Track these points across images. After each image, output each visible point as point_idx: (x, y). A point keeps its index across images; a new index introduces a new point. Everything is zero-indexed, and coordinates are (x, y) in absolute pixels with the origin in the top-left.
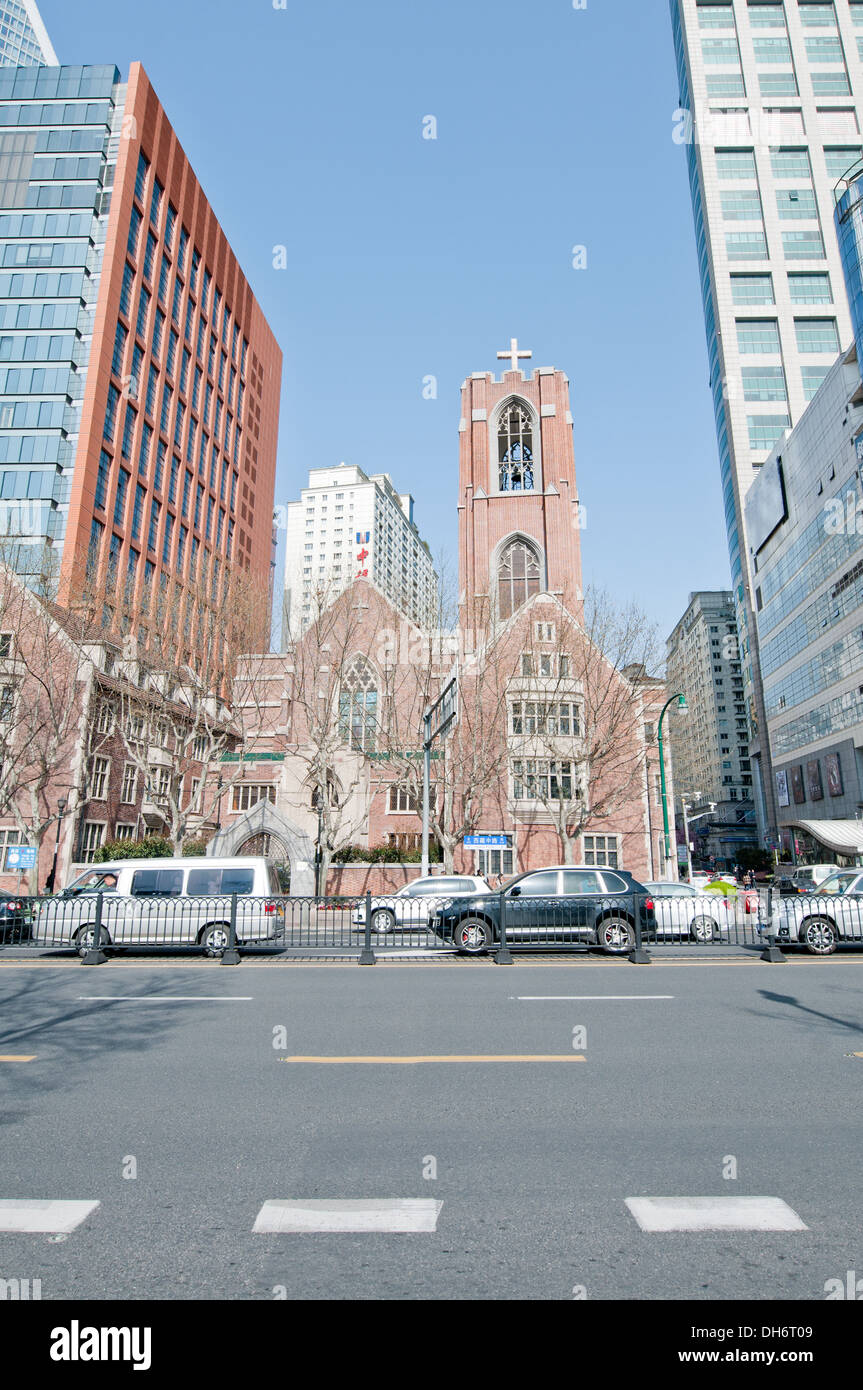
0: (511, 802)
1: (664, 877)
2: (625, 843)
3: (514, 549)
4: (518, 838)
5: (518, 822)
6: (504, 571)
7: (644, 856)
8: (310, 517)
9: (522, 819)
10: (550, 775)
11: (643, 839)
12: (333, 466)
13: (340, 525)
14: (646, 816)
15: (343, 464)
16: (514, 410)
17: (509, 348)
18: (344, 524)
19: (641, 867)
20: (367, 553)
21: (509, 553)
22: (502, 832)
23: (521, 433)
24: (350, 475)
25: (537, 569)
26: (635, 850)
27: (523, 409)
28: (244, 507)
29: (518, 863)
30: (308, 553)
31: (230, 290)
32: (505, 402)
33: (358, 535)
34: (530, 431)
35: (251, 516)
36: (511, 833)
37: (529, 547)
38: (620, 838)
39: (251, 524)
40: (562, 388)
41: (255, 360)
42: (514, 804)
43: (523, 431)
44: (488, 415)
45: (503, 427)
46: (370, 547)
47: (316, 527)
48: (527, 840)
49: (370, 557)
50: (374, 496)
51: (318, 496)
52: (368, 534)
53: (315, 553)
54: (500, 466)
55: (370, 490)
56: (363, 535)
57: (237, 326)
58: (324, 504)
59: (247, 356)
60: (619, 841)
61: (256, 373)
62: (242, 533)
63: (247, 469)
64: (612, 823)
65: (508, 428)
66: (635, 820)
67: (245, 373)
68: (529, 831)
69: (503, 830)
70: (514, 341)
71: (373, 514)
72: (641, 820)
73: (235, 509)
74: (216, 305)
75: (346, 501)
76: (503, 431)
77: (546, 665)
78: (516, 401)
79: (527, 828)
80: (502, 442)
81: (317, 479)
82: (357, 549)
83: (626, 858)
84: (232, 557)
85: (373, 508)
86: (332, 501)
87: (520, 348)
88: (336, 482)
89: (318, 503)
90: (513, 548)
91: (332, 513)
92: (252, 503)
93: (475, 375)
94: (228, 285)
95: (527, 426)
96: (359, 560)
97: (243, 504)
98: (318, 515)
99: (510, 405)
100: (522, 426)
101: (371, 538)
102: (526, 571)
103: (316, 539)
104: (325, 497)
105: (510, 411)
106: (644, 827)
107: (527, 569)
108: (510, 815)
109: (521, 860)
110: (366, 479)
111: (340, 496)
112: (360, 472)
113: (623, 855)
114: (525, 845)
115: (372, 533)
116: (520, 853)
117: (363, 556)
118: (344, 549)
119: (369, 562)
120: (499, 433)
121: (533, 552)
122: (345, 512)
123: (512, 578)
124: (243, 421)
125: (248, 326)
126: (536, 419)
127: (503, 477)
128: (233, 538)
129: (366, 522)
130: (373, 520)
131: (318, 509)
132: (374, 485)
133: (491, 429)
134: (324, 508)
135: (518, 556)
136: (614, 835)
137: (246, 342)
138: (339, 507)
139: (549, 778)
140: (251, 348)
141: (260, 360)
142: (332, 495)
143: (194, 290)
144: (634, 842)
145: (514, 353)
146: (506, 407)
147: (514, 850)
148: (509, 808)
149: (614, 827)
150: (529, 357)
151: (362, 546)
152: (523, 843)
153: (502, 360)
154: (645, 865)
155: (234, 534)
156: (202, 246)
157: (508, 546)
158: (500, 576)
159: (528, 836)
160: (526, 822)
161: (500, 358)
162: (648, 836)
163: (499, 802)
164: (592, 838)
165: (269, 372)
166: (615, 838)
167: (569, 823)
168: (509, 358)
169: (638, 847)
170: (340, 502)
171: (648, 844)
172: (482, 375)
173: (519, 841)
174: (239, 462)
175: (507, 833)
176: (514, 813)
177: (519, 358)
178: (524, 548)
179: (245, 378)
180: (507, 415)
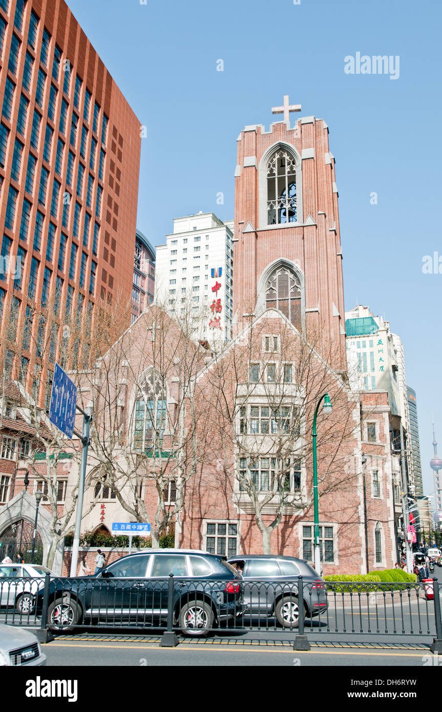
0: (236, 494)
1: (379, 565)
2: (340, 533)
3: (280, 274)
4: (242, 527)
5: (242, 512)
6: (271, 293)
7: (358, 545)
8: (174, 257)
9: (245, 509)
10: (271, 469)
11: (357, 529)
12: (193, 215)
13: (197, 262)
14: (361, 507)
15: (201, 212)
16: (281, 155)
17: (282, 104)
18: (202, 262)
19: (355, 556)
20: (220, 285)
21: (276, 277)
22: (227, 521)
23: (287, 175)
24: (206, 221)
25: (299, 290)
26: (350, 539)
27: (289, 154)
28: (106, 251)
29: (241, 549)
30: (172, 287)
31: (90, 77)
32: (273, 149)
33: (213, 270)
34: (294, 172)
35: (113, 258)
36: (236, 522)
37: (292, 272)
38: (336, 527)
39: (112, 264)
40: (322, 133)
41: (115, 131)
42: (239, 496)
43: (289, 173)
44: (258, 161)
45: (272, 170)
46: (222, 280)
47: (178, 266)
48: (250, 529)
49: (223, 288)
50: (225, 237)
51: (180, 240)
52: (220, 269)
53: (177, 286)
54: (269, 203)
55: (222, 232)
56: (217, 270)
57: (97, 105)
58: (185, 246)
59: (107, 129)
60: (335, 530)
61: (116, 142)
62: (104, 272)
63: (108, 220)
64: (328, 514)
65: (276, 172)
66: (350, 511)
67: (106, 142)
68: (252, 520)
69: (228, 519)
70: (286, 98)
71: (224, 253)
72: (356, 512)
73: (98, 253)
74: (77, 89)
75: (202, 243)
76: (271, 173)
77: (272, 373)
78: (282, 148)
79: (250, 518)
80: (271, 183)
81: (181, 226)
82: (212, 282)
83: (341, 547)
84: (95, 292)
85: (224, 247)
86: (192, 243)
87: (291, 103)
88: (195, 228)
89: (180, 246)
90: (278, 273)
91: (191, 253)
92: (114, 248)
93: (248, 128)
94: (88, 72)
95: (292, 168)
96: (213, 291)
97: (105, 249)
98: (180, 255)
99: (277, 151)
100: (287, 169)
101: (224, 273)
102: (290, 292)
103: (178, 276)
104: (185, 240)
105: (277, 156)
106: (359, 517)
107: (290, 290)
108: (235, 506)
109: (243, 546)
110: (220, 223)
111: (197, 239)
112: (215, 218)
113: (339, 543)
114: (248, 533)
115: (224, 268)
116: (243, 540)
117: (216, 288)
118: (201, 283)
119: (222, 293)
120: (269, 175)
121: (295, 275)
122: (202, 252)
123: (277, 298)
124: (104, 182)
125: (108, 104)
126: (298, 162)
127: (271, 213)
128: (96, 277)
129: (219, 260)
130: (224, 257)
131: (180, 251)
132: (225, 228)
133: (260, 173)
134: (185, 249)
135: (283, 280)
136: (330, 525)
137: (106, 117)
138: (197, 248)
139: (270, 472)
140: (111, 122)
141: (120, 131)
142: (191, 238)
143: (56, 79)
144: (349, 531)
145: (286, 108)
146: (274, 153)
147: (238, 537)
148: (235, 499)
149: (331, 518)
150: (299, 110)
151: (216, 279)
152: (246, 532)
153: (277, 115)
154: (359, 553)
155: (96, 273)
156: (63, 43)
157: (274, 272)
158: (267, 298)
159: (251, 525)
160: (249, 512)
161: (274, 113)
162: (362, 527)
163: (225, 494)
164: (310, 527)
165: (128, 141)
166: (332, 527)
167: (288, 513)
168: (282, 112)
169: (353, 536)
170: (197, 244)
171: (362, 534)
172: (253, 127)
173: (243, 530)
174: (101, 215)
175: (232, 522)
176: (238, 503)
177: (290, 111)
178: (288, 273)
179: (106, 147)
180: (275, 160)
